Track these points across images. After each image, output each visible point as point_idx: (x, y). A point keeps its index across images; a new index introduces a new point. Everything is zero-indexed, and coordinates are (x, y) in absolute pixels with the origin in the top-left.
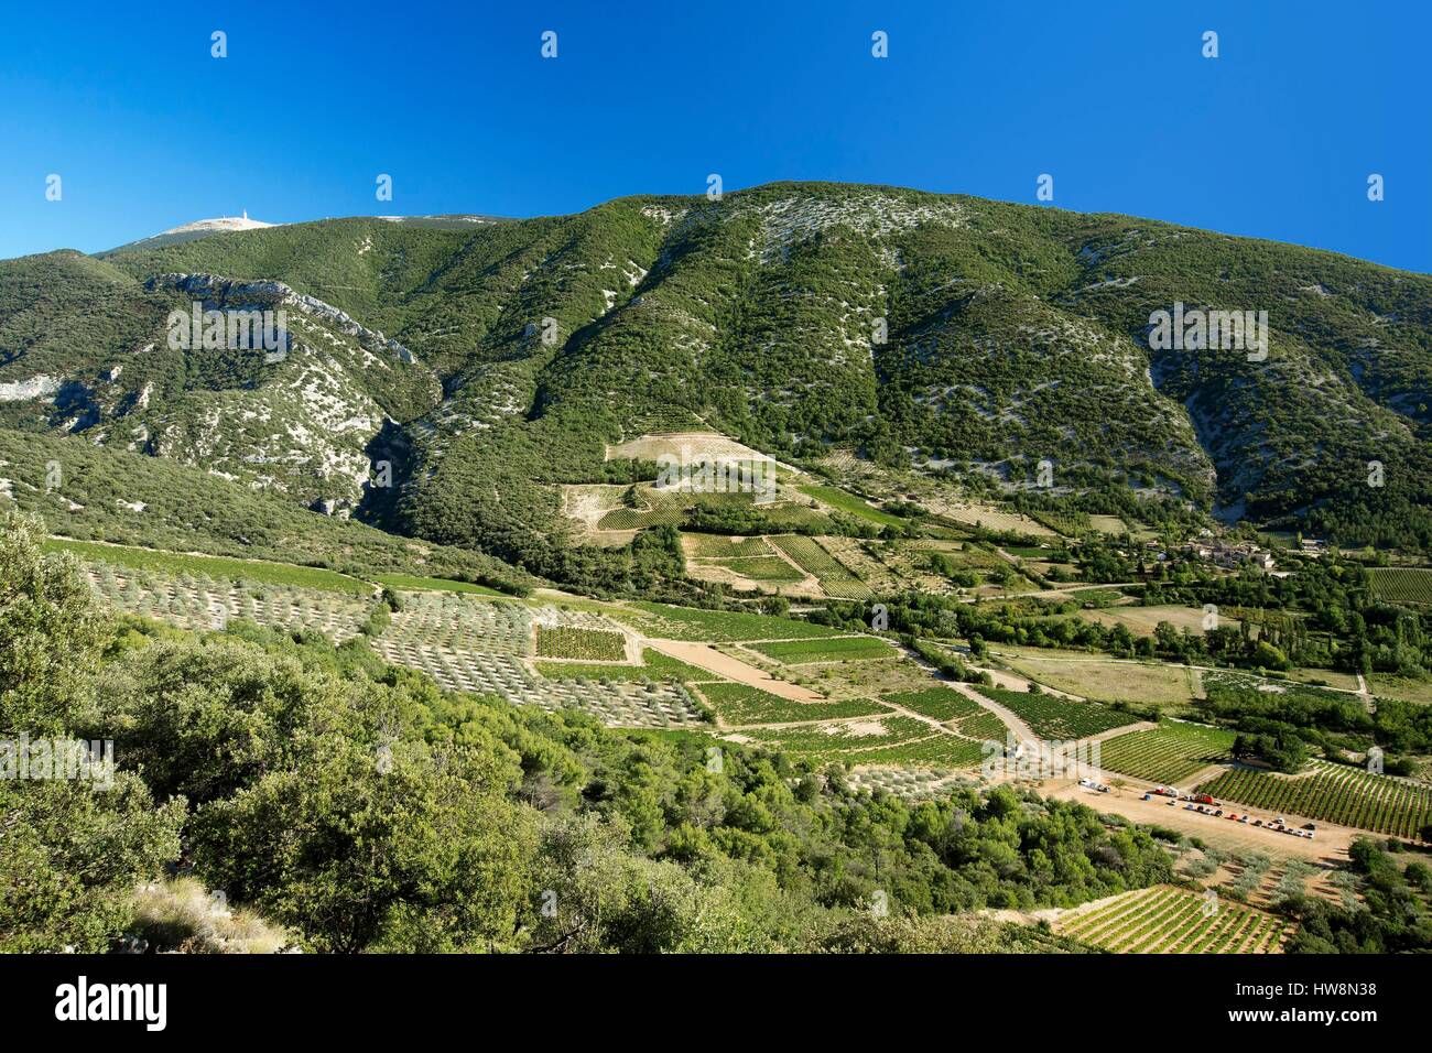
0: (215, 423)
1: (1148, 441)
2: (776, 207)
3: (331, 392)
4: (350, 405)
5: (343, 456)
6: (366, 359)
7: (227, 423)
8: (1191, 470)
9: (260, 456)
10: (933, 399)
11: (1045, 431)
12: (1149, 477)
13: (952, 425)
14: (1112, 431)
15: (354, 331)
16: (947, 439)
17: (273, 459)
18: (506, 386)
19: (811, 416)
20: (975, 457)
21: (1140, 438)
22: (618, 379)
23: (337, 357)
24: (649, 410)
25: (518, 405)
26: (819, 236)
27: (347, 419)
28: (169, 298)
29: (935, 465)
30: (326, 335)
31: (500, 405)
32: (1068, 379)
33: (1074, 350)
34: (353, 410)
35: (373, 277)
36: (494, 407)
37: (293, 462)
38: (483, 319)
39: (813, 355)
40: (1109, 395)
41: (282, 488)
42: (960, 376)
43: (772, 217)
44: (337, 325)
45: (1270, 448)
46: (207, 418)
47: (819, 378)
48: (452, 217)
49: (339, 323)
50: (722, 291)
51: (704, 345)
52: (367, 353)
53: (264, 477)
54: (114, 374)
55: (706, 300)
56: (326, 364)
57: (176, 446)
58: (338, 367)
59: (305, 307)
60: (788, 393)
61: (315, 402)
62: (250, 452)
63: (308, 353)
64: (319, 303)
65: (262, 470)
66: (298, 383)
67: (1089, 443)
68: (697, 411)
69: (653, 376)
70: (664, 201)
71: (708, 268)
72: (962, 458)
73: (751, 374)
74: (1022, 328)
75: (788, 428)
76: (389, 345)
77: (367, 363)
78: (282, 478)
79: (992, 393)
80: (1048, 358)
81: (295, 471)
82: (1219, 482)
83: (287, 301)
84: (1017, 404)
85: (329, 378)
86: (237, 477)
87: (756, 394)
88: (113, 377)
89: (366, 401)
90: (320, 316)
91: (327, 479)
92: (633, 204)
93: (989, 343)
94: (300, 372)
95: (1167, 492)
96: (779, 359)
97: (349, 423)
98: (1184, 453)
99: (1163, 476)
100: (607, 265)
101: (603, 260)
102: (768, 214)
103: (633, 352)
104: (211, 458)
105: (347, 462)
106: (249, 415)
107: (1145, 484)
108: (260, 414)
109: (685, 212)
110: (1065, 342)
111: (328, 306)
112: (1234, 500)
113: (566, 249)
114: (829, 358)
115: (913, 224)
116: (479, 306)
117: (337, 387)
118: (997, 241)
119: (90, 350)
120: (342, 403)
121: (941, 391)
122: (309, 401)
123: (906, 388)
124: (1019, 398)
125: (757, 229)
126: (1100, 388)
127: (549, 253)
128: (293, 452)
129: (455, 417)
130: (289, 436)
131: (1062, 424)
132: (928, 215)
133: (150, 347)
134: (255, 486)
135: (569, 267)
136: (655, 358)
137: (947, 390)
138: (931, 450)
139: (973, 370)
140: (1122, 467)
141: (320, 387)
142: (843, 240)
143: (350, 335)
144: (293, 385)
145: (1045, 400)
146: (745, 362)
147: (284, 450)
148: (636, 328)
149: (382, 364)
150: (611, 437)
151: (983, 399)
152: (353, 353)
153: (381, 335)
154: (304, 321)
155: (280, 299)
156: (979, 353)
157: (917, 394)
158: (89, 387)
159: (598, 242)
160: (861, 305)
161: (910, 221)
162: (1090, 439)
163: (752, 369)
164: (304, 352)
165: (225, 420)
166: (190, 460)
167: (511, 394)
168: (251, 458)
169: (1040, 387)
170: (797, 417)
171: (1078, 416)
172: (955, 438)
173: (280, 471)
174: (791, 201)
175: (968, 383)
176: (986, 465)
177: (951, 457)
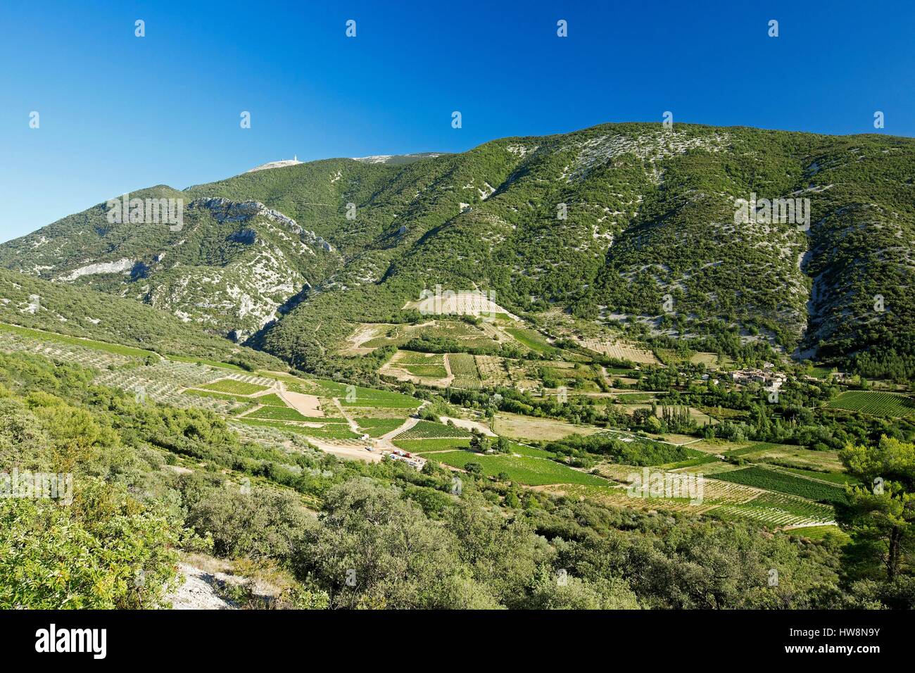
0: (185, 284)
1: (765, 303)
2: (591, 143)
3: (272, 268)
4: (282, 277)
5: (258, 305)
6: (302, 249)
7: (193, 283)
8: (789, 323)
9: (205, 303)
10: (631, 274)
11: (696, 296)
12: (755, 329)
13: (635, 291)
14: (743, 296)
15: (298, 232)
16: (629, 301)
17: (213, 306)
18: (370, 265)
19: (547, 285)
20: (643, 313)
21: (760, 301)
22: (437, 260)
23: (283, 248)
24: (448, 280)
25: (374, 277)
26: (610, 162)
27: (278, 285)
28: (199, 212)
29: (612, 317)
30: (280, 234)
31: (362, 277)
32: (727, 259)
33: (743, 239)
34: (282, 280)
35: (337, 197)
36: (358, 278)
37: (224, 307)
38: (382, 223)
39: (565, 245)
40: (753, 271)
41: (214, 322)
42: (655, 258)
43: (587, 150)
44: (287, 228)
45: (851, 309)
46: (182, 281)
47: (563, 260)
48: (422, 154)
49: (289, 226)
50: (531, 202)
51: (502, 239)
52: (304, 245)
53: (206, 316)
54: (160, 258)
55: (516, 208)
56: (273, 251)
57: (161, 296)
58: (281, 253)
59: (271, 217)
60: (539, 270)
61: (260, 274)
62: (202, 300)
63: (264, 245)
64: (279, 214)
65: (206, 312)
66: (252, 263)
67: (723, 305)
68: (476, 281)
69: (459, 258)
70: (525, 141)
71: (528, 187)
72: (632, 313)
73: (520, 258)
74: (712, 224)
75: (530, 293)
76: (318, 239)
77: (302, 251)
78: (216, 316)
79: (671, 270)
80: (722, 245)
81: (224, 313)
82: (807, 333)
83: (261, 213)
84: (685, 277)
85: (273, 260)
86: (190, 315)
87: (519, 270)
88: (160, 259)
89: (294, 275)
90: (279, 222)
91: (241, 318)
92: (503, 143)
93: (685, 235)
94: (255, 256)
95: (765, 339)
96: (543, 247)
97: (279, 287)
98: (788, 312)
99: (765, 327)
100: (468, 186)
101: (466, 182)
102: (585, 147)
103: (452, 243)
104: (179, 304)
105: (260, 309)
106: (207, 280)
107: (751, 333)
108: (213, 279)
109: (536, 147)
110: (739, 233)
111: (284, 216)
112: (813, 345)
113: (445, 176)
114: (576, 246)
115: (683, 151)
116: (381, 214)
117: (276, 264)
118: (743, 161)
119: (152, 244)
120: (277, 275)
121: (638, 268)
122: (256, 273)
123: (617, 266)
124: (689, 273)
125: (573, 159)
126: (748, 266)
127: (436, 179)
128: (225, 301)
129: (334, 284)
130: (227, 293)
131: (710, 291)
132: (698, 144)
133: (181, 242)
134: (200, 320)
135: (443, 188)
136: (464, 247)
137: (643, 268)
138: (615, 308)
139: (665, 254)
140: (739, 322)
141: (265, 265)
142: (626, 164)
143: (295, 234)
144: (250, 264)
145: (706, 274)
146: (520, 250)
147: (220, 300)
148: (460, 228)
149: (311, 252)
150: (414, 296)
151: (665, 274)
152: (294, 245)
153: (313, 233)
154: (269, 225)
155: (257, 212)
156: (676, 242)
157: (622, 271)
158: (147, 265)
159: (466, 171)
160: (618, 210)
161: (681, 149)
162: (725, 302)
163: (522, 254)
164: (261, 244)
165: (192, 283)
166: (167, 304)
167: (371, 270)
168: (200, 305)
169: (706, 266)
170: (538, 286)
171: (724, 285)
172: (634, 300)
173: (215, 313)
174: (604, 137)
175: (658, 263)
176: (648, 318)
177: (627, 312)
